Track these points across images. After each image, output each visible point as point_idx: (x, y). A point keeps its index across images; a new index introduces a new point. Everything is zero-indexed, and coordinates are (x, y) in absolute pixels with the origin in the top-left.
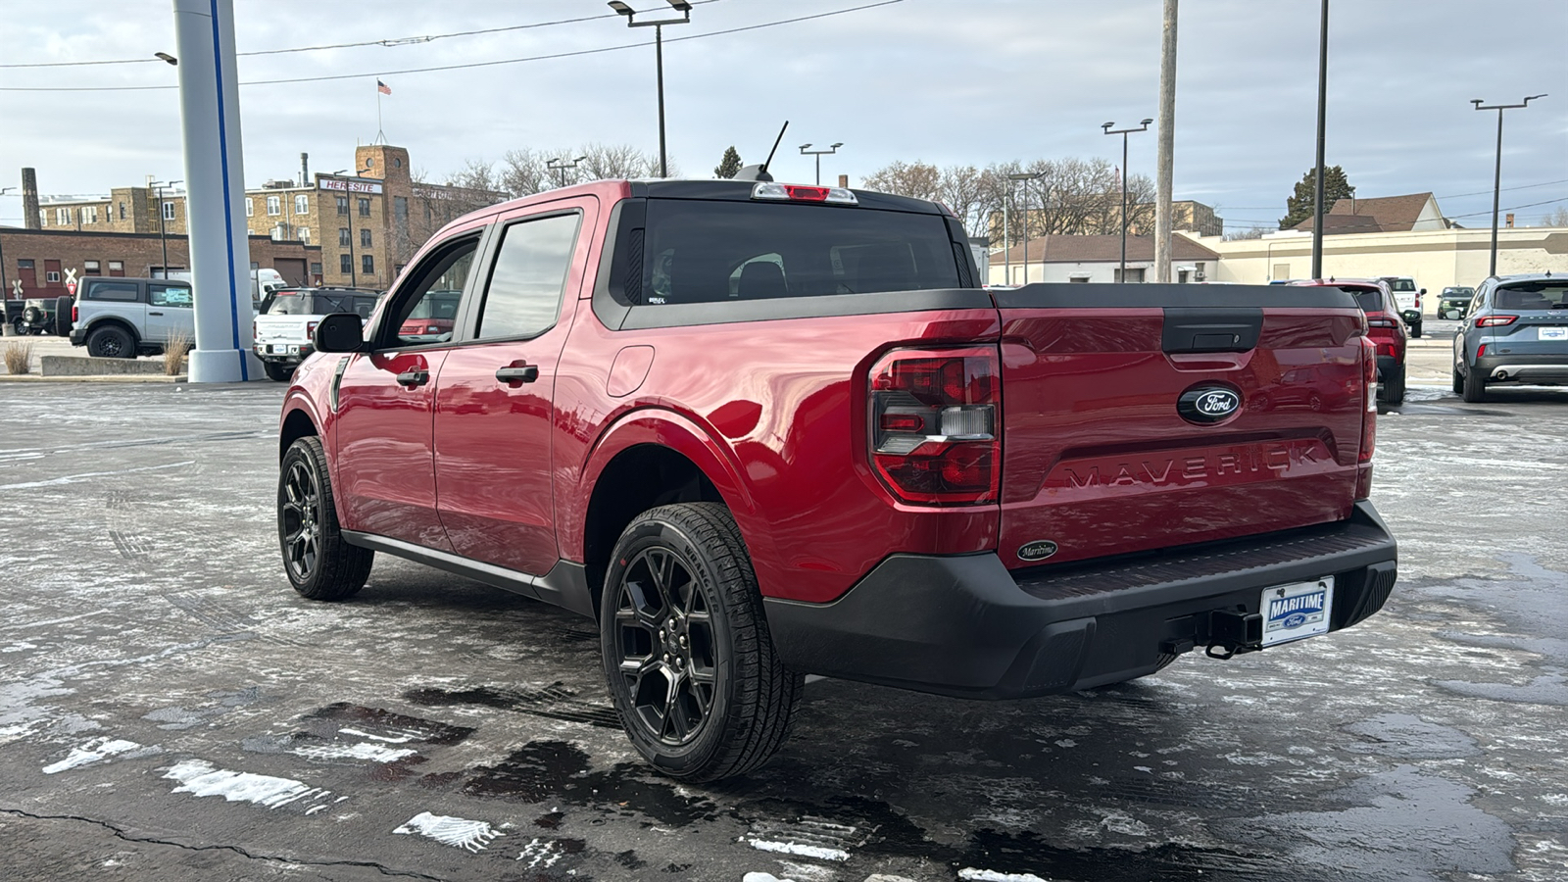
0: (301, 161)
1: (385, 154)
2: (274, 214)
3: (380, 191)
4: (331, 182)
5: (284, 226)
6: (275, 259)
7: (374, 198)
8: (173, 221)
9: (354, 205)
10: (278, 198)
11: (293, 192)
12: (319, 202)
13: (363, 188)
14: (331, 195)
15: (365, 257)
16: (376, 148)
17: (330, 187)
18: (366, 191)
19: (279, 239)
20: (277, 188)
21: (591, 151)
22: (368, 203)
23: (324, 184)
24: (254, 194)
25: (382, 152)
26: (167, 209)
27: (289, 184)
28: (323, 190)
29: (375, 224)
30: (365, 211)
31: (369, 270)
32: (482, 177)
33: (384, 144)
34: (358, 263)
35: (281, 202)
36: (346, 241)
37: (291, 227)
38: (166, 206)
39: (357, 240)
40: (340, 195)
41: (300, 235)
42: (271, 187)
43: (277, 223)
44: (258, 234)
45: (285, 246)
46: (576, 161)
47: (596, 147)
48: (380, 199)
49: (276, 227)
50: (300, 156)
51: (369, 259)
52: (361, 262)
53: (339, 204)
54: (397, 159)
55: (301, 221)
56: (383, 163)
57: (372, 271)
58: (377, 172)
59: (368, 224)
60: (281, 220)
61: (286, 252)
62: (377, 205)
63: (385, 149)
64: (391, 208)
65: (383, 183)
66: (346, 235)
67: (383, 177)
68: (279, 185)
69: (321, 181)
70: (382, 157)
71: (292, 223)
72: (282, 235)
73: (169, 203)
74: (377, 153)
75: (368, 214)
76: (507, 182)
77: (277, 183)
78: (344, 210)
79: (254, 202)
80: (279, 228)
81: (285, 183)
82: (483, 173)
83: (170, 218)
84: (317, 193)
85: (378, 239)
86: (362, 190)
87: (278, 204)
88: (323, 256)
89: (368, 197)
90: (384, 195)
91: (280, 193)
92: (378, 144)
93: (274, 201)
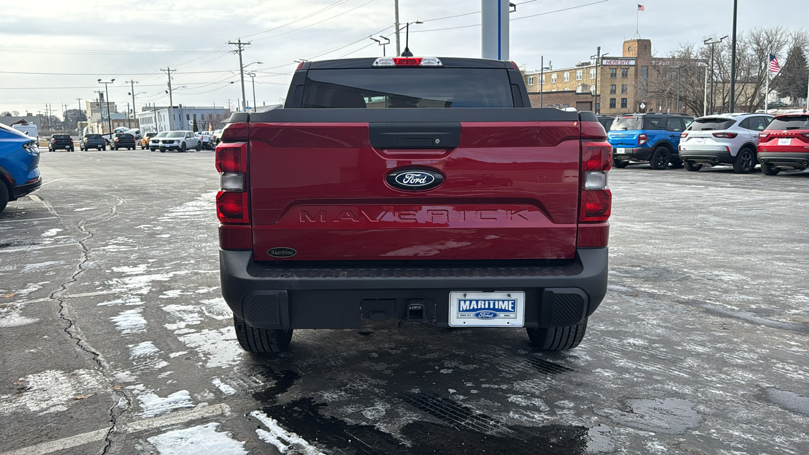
0: (597, 51)
1: (638, 44)
2: (579, 79)
3: (634, 64)
4: (608, 61)
5: (584, 86)
6: (577, 102)
7: (630, 68)
8: (532, 86)
9: (619, 72)
10: (581, 71)
11: (589, 67)
12: (601, 72)
13: (625, 63)
14: (608, 67)
15: (623, 99)
16: (634, 41)
17: (608, 64)
18: (627, 64)
19: (580, 92)
20: (582, 66)
21: (755, 31)
22: (627, 71)
23: (605, 62)
24: (570, 70)
25: (637, 43)
26: (530, 80)
27: (589, 63)
28: (604, 65)
29: (630, 81)
30: (625, 75)
31: (624, 105)
32: (688, 52)
33: (639, 38)
34: (618, 103)
35: (583, 73)
36: (613, 92)
37: (587, 86)
38: (530, 78)
39: (619, 91)
40: (613, 67)
41: (591, 89)
42: (579, 66)
43: (580, 84)
44: (570, 90)
45: (582, 96)
46: (721, 39)
47: (759, 29)
48: (634, 68)
49: (579, 86)
50: (597, 48)
51: (625, 100)
52: (620, 102)
53: (612, 72)
54: (644, 45)
55: (592, 82)
56: (637, 48)
57: (626, 107)
58: (633, 54)
59: (626, 82)
60: (582, 82)
61: (582, 98)
62: (632, 71)
63: (638, 41)
64: (639, 72)
65: (636, 59)
66: (614, 88)
67: (636, 56)
68: (583, 64)
69: (603, 61)
70: (636, 45)
71: (587, 84)
72: (582, 90)
73: (531, 77)
74: (634, 43)
75: (626, 76)
76: (702, 53)
77: (582, 63)
78: (614, 75)
79: (570, 74)
80: (581, 87)
81: (586, 63)
82: (688, 49)
83: (531, 84)
84: (601, 67)
85: (630, 89)
86: (624, 64)
87: (581, 74)
88: (601, 100)
89: (627, 67)
90: (636, 66)
91: (583, 68)
92: (635, 38)
93: (579, 73)
